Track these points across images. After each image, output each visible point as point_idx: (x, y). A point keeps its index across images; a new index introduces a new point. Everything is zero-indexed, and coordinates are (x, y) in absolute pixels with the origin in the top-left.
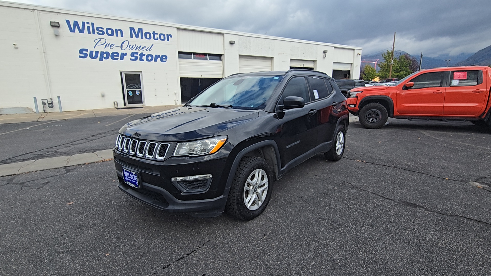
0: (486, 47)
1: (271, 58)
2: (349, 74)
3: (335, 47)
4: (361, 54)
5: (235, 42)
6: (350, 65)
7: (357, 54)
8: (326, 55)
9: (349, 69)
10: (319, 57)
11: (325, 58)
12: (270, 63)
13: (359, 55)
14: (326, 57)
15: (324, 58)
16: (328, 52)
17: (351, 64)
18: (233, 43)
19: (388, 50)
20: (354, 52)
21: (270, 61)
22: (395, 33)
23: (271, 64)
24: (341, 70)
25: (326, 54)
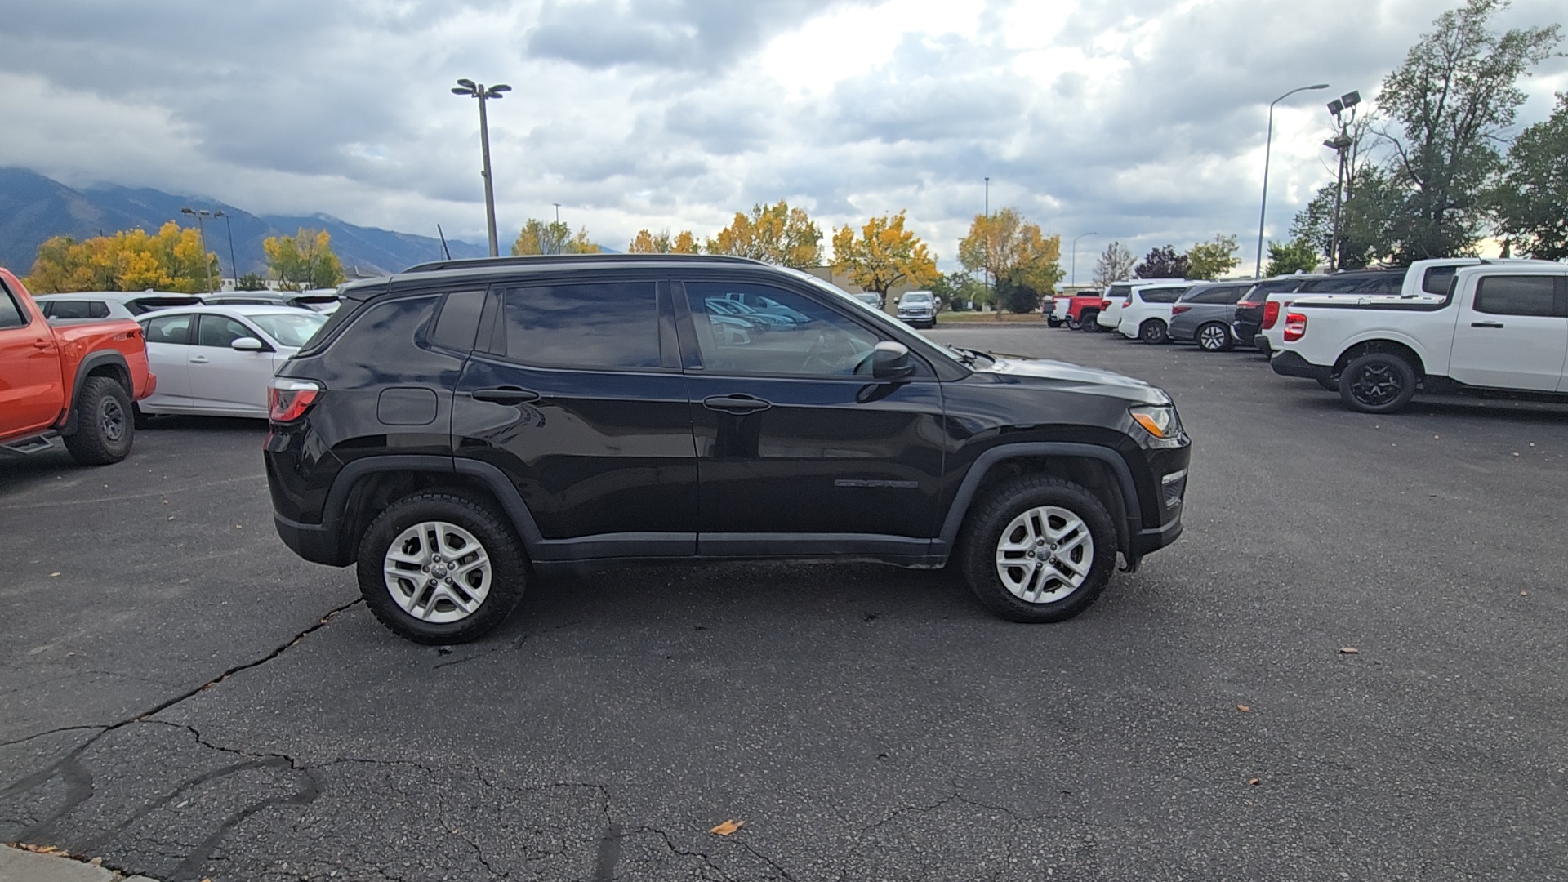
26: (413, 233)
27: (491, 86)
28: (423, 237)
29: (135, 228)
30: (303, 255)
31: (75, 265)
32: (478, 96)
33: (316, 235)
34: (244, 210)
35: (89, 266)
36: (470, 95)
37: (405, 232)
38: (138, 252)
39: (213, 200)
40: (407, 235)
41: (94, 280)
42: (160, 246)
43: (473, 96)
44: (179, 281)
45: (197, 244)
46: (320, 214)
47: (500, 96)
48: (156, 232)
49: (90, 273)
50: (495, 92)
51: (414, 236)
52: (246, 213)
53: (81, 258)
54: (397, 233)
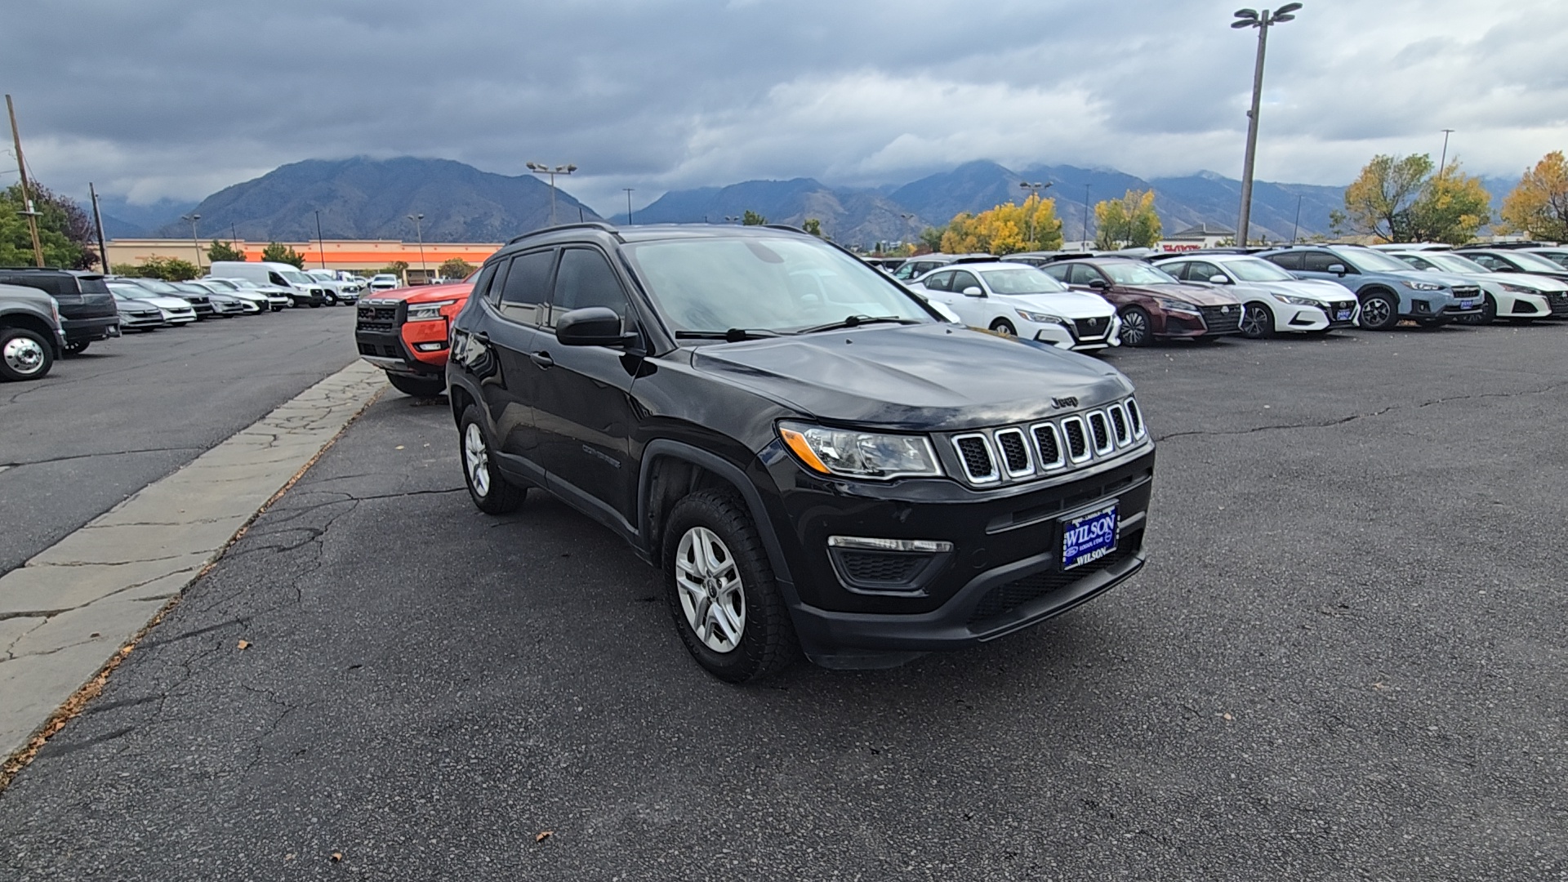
0: (222, 189)
26: (1297, 182)
27: (1276, 9)
28: (1309, 186)
29: (1009, 202)
30: (1126, 215)
31: (967, 234)
32: (1260, 24)
33: (1141, 196)
34: (1135, 175)
35: (975, 235)
36: (1251, 26)
37: (1289, 183)
38: (1006, 221)
39: (1111, 170)
40: (1291, 185)
41: (976, 245)
42: (1023, 216)
43: (1254, 27)
44: (1029, 244)
45: (1048, 212)
46: (1203, 172)
47: (1292, 17)
48: (1021, 205)
49: (975, 240)
50: (1282, 15)
51: (1299, 186)
52: (1136, 178)
53: (971, 230)
54: (1280, 184)
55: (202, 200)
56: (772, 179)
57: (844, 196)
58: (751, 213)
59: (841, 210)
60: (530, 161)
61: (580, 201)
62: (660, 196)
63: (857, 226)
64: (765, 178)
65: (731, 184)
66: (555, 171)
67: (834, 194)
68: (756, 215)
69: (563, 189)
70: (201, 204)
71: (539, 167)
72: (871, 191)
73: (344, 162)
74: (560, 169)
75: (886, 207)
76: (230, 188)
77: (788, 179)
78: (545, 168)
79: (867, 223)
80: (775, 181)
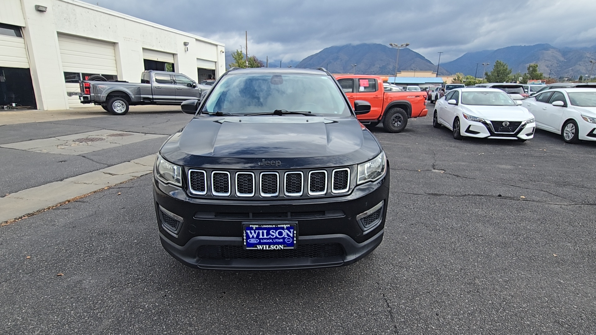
0: (307, 57)
1: (114, 44)
2: (214, 74)
3: (197, 40)
4: (224, 51)
5: (47, 9)
6: (214, 63)
7: (221, 51)
8: (187, 48)
9: (214, 68)
10: (179, 49)
11: (187, 52)
12: (112, 51)
13: (223, 52)
14: (188, 50)
15: (185, 51)
16: (189, 44)
17: (216, 62)
18: (44, 10)
19: (237, 50)
20: (217, 49)
21: (112, 47)
22: (246, 32)
23: (115, 53)
24: (205, 69)
25: (187, 46)
55: (301, 61)
56: (523, 45)
57: (565, 52)
58: (499, 61)
59: (562, 59)
60: (391, 43)
61: (426, 58)
62: (463, 55)
63: (571, 67)
64: (519, 45)
65: (500, 48)
66: (400, 46)
67: (559, 51)
68: (502, 62)
69: (420, 54)
70: (301, 62)
71: (395, 45)
72: (585, 49)
73: (344, 46)
74: (402, 45)
75: (592, 57)
76: (309, 57)
77: (532, 45)
78: (396, 45)
79: (577, 66)
80: (525, 46)
